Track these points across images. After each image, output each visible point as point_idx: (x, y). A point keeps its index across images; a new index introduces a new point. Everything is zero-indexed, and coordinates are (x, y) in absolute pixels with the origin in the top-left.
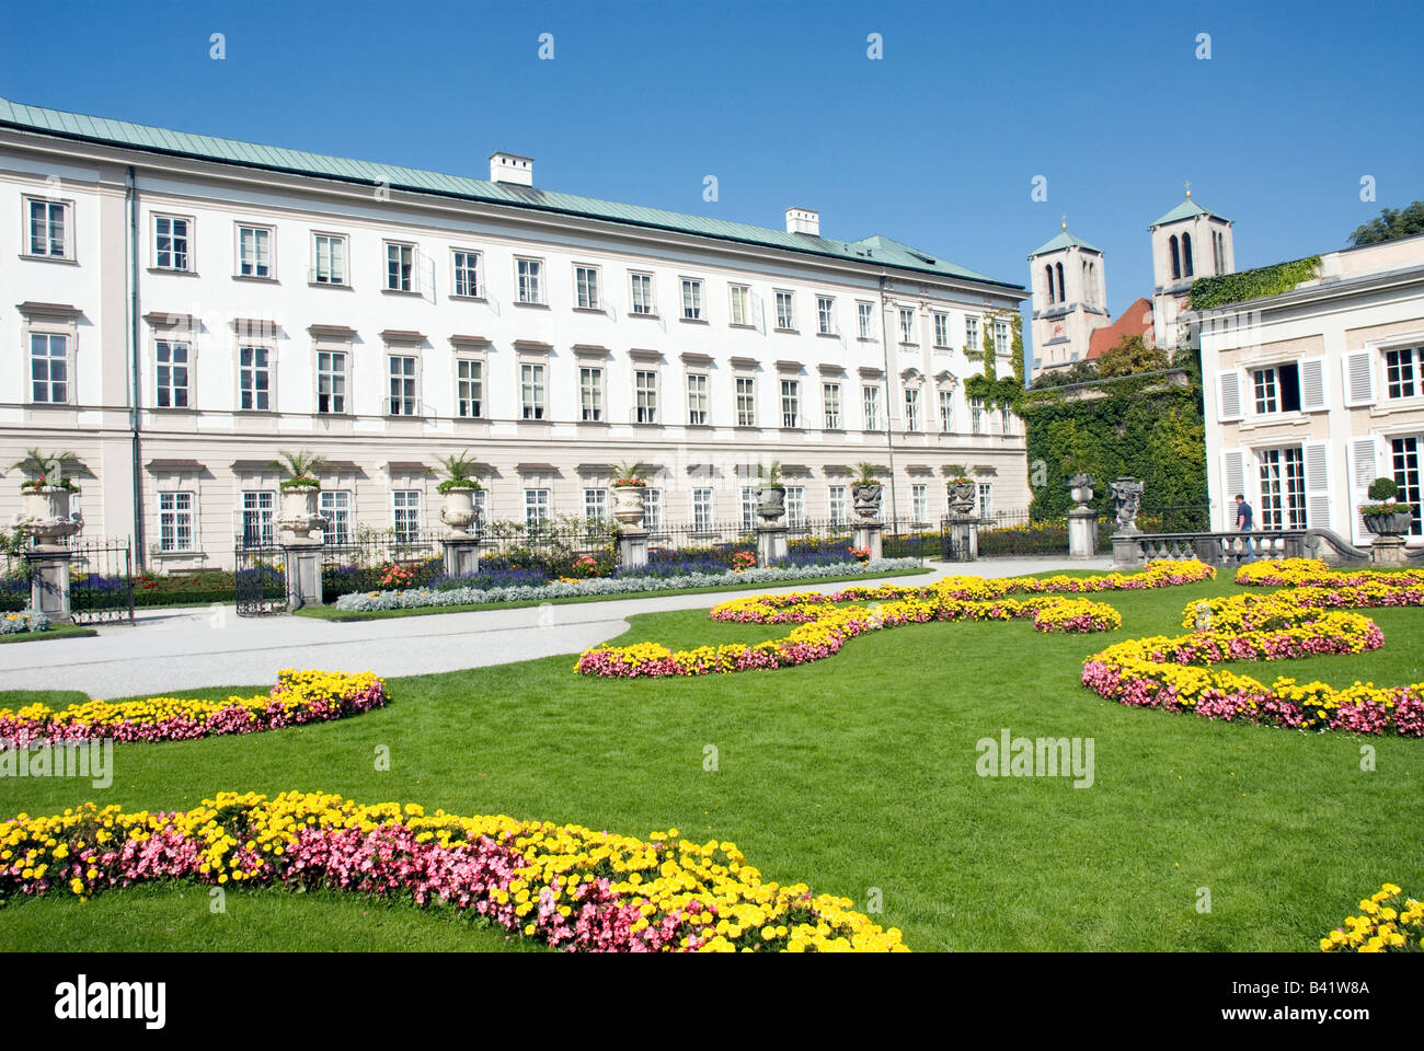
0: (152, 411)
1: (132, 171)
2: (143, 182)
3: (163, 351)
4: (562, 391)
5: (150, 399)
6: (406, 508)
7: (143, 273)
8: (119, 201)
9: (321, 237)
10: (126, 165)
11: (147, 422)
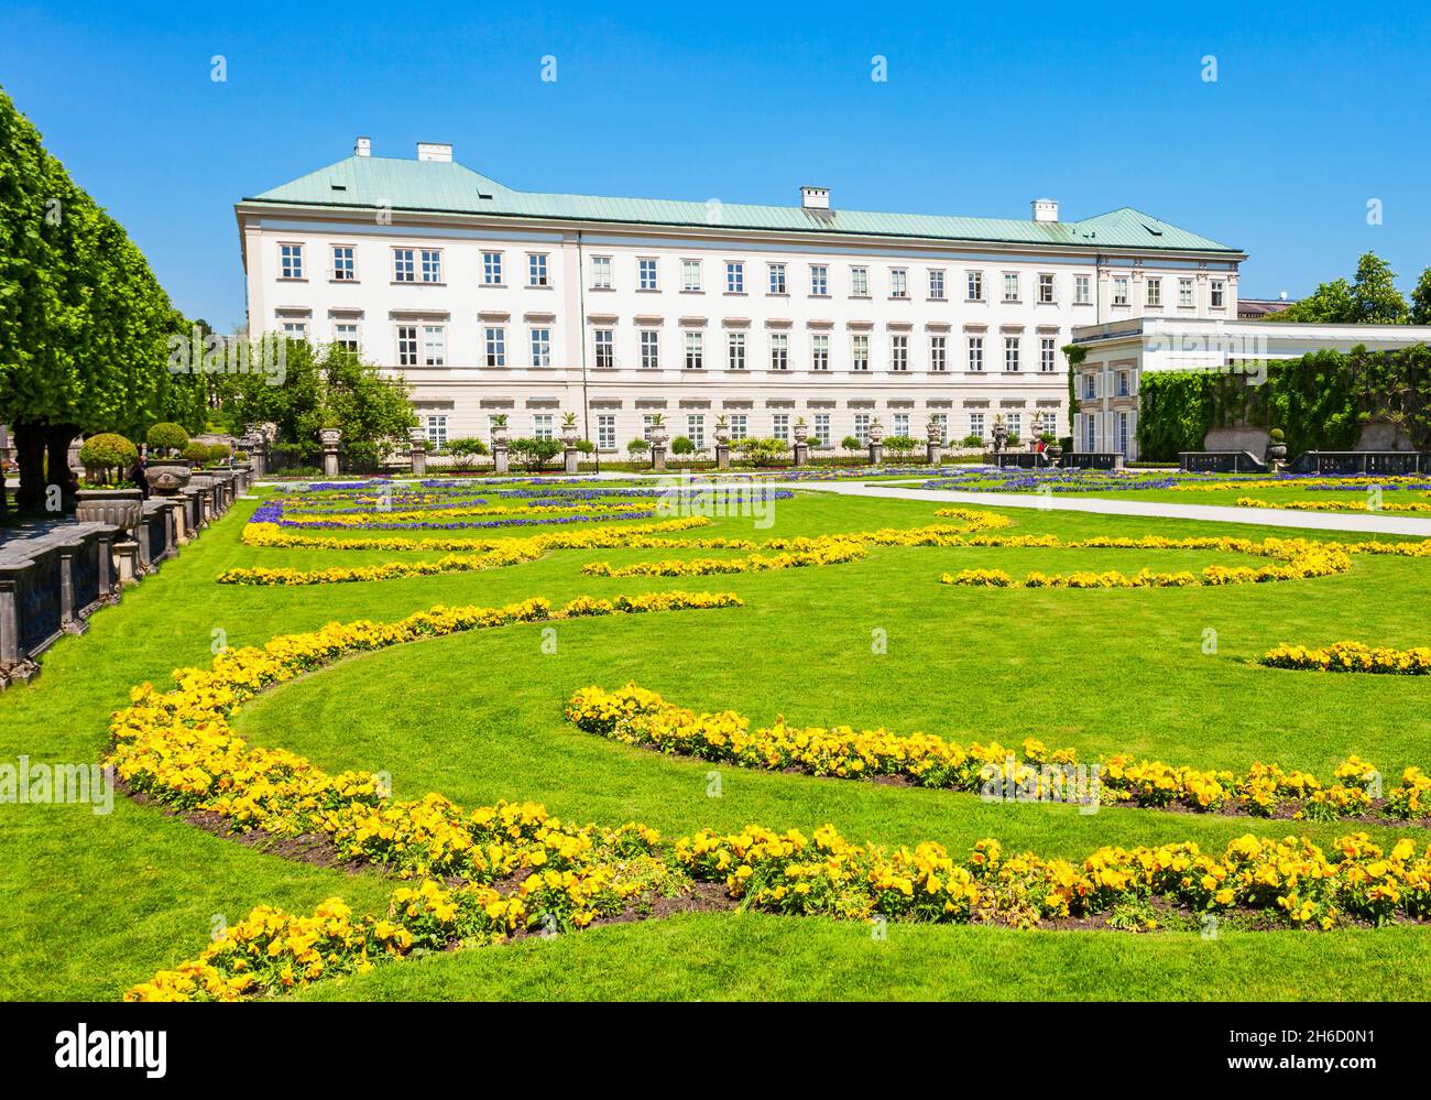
0: (592, 370)
1: (580, 233)
2: (585, 238)
3: (599, 335)
4: (841, 351)
5: (592, 362)
6: (739, 425)
7: (586, 291)
8: (574, 250)
9: (687, 262)
10: (576, 231)
11: (590, 376)
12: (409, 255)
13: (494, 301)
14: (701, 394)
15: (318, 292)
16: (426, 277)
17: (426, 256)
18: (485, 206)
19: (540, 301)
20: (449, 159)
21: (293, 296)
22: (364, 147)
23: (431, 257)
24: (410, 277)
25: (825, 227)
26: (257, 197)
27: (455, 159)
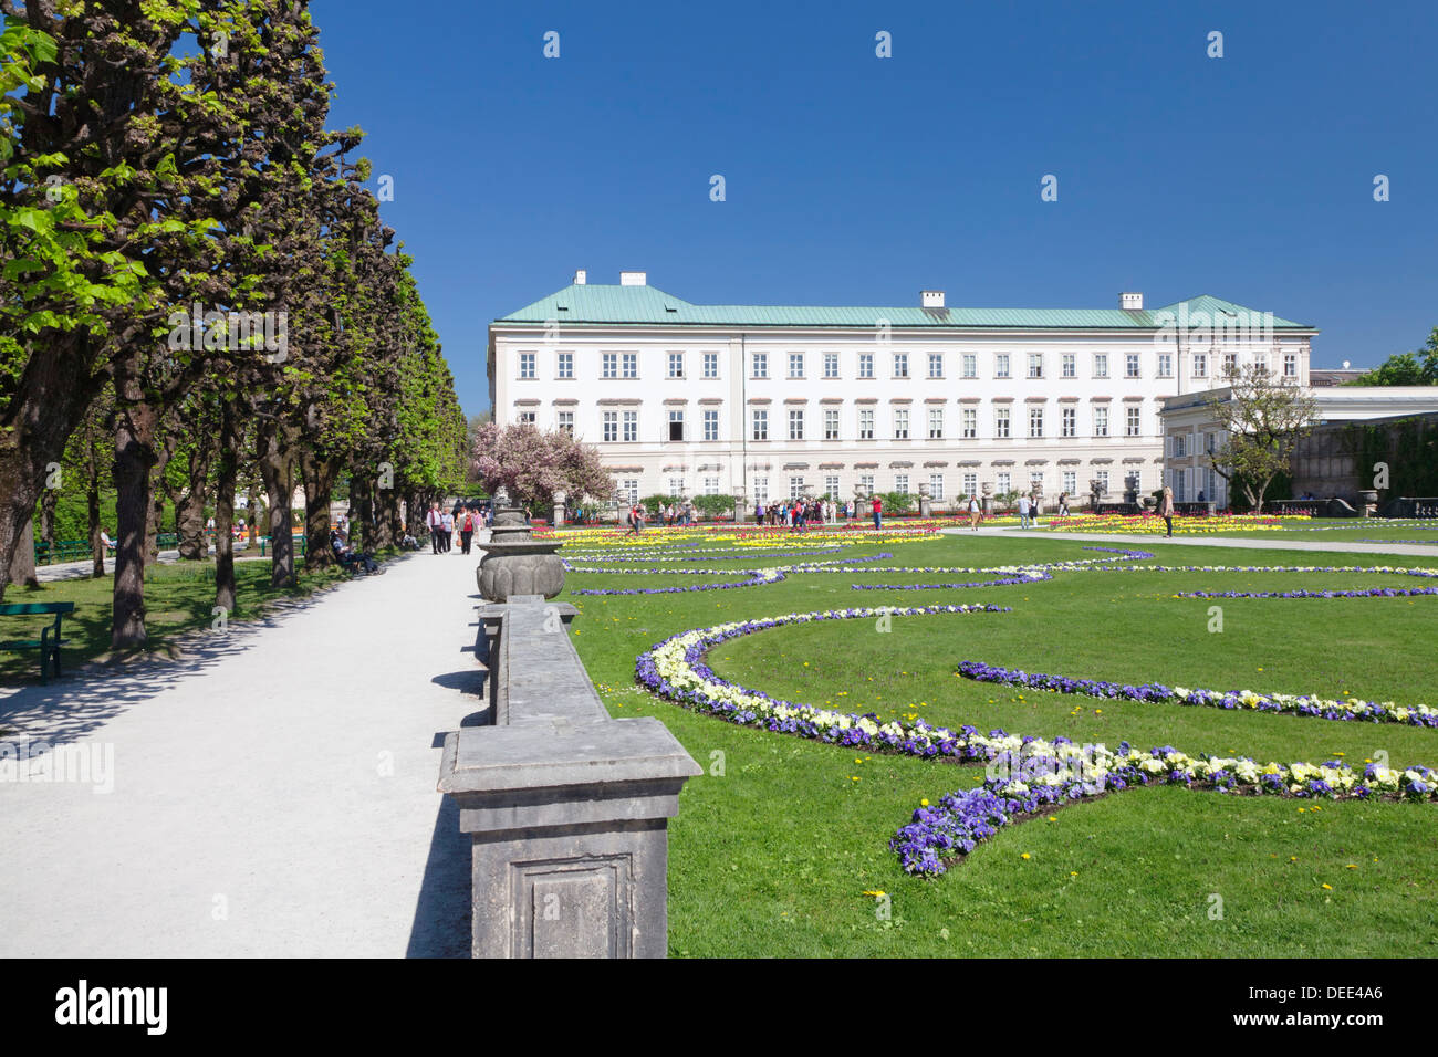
0: (751, 442)
1: (743, 335)
2: (747, 339)
3: (756, 414)
5: (750, 436)
7: (748, 380)
8: (738, 349)
9: (827, 355)
10: (742, 332)
11: (748, 446)
12: (614, 358)
13: (676, 389)
14: (837, 460)
15: (547, 387)
16: (626, 374)
17: (626, 358)
18: (671, 317)
19: (711, 389)
20: (644, 283)
21: (528, 390)
22: (581, 277)
23: (631, 359)
24: (614, 374)
25: (941, 322)
26: (505, 318)
27: (649, 282)
